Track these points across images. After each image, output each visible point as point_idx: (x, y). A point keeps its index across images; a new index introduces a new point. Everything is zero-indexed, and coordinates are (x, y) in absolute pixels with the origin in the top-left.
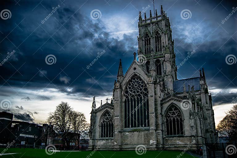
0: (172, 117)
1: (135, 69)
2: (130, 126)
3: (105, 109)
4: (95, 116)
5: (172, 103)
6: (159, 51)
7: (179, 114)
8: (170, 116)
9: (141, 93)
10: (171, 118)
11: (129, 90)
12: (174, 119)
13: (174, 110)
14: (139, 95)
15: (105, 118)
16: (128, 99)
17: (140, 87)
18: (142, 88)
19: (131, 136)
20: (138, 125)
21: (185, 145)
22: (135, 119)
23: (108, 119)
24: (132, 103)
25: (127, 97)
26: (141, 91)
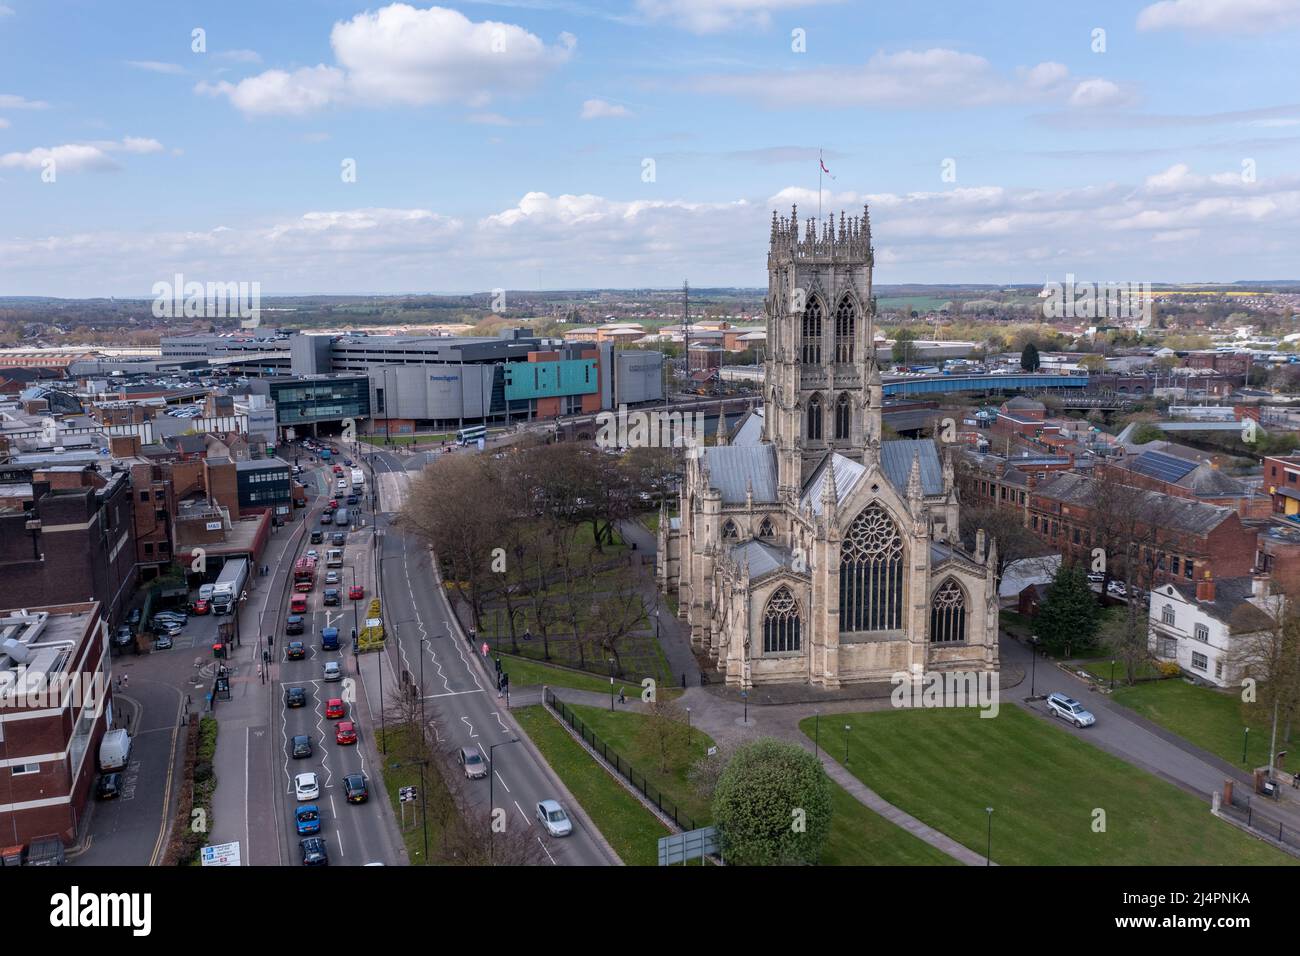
0: (945, 604)
1: (875, 487)
2: (854, 627)
3: (779, 583)
4: (750, 600)
5: (951, 575)
7: (959, 597)
8: (941, 603)
9: (886, 550)
10: (942, 606)
11: (855, 541)
12: (949, 610)
13: (951, 589)
14: (880, 556)
15: (776, 604)
16: (852, 564)
17: (882, 535)
18: (887, 538)
19: (859, 653)
20: (873, 625)
21: (968, 663)
22: (866, 610)
23: (785, 607)
24: (859, 573)
25: (847, 557)
26: (886, 546)
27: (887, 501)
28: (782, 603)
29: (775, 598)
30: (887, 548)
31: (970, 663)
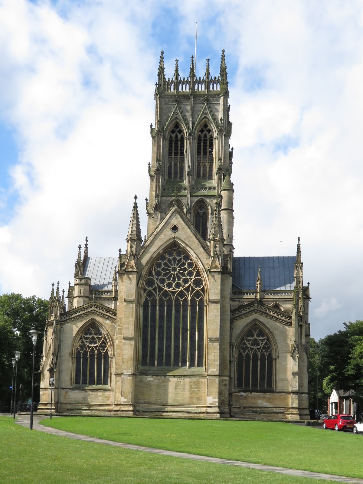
0: (252, 349)
1: (175, 228)
2: (156, 362)
3: (88, 318)
4: (60, 330)
5: (255, 320)
6: (204, 176)
7: (266, 344)
8: (247, 348)
9: (187, 289)
10: (249, 351)
11: (157, 279)
12: (255, 355)
13: (258, 336)
14: (181, 294)
15: (86, 338)
16: (154, 301)
17: (183, 275)
18: (189, 278)
19: (159, 386)
20: (175, 361)
21: (275, 410)
22: (168, 346)
23: (95, 343)
24: (161, 311)
25: (150, 294)
26: (187, 285)
27: (186, 242)
28: (93, 338)
29: (86, 334)
30: (189, 286)
31: (278, 410)
